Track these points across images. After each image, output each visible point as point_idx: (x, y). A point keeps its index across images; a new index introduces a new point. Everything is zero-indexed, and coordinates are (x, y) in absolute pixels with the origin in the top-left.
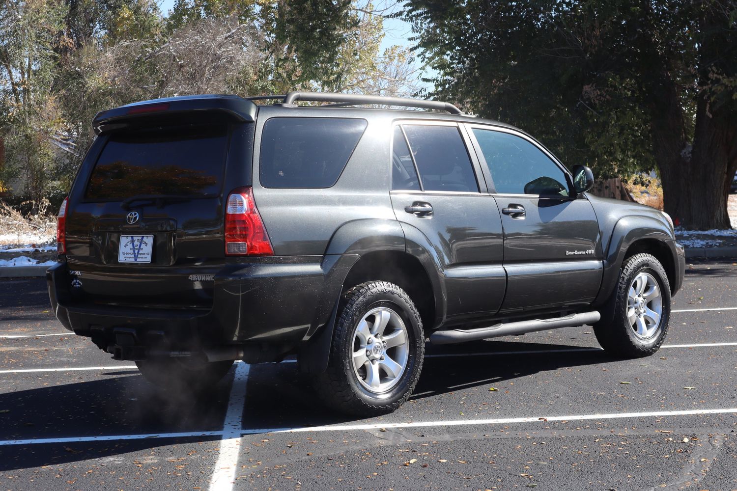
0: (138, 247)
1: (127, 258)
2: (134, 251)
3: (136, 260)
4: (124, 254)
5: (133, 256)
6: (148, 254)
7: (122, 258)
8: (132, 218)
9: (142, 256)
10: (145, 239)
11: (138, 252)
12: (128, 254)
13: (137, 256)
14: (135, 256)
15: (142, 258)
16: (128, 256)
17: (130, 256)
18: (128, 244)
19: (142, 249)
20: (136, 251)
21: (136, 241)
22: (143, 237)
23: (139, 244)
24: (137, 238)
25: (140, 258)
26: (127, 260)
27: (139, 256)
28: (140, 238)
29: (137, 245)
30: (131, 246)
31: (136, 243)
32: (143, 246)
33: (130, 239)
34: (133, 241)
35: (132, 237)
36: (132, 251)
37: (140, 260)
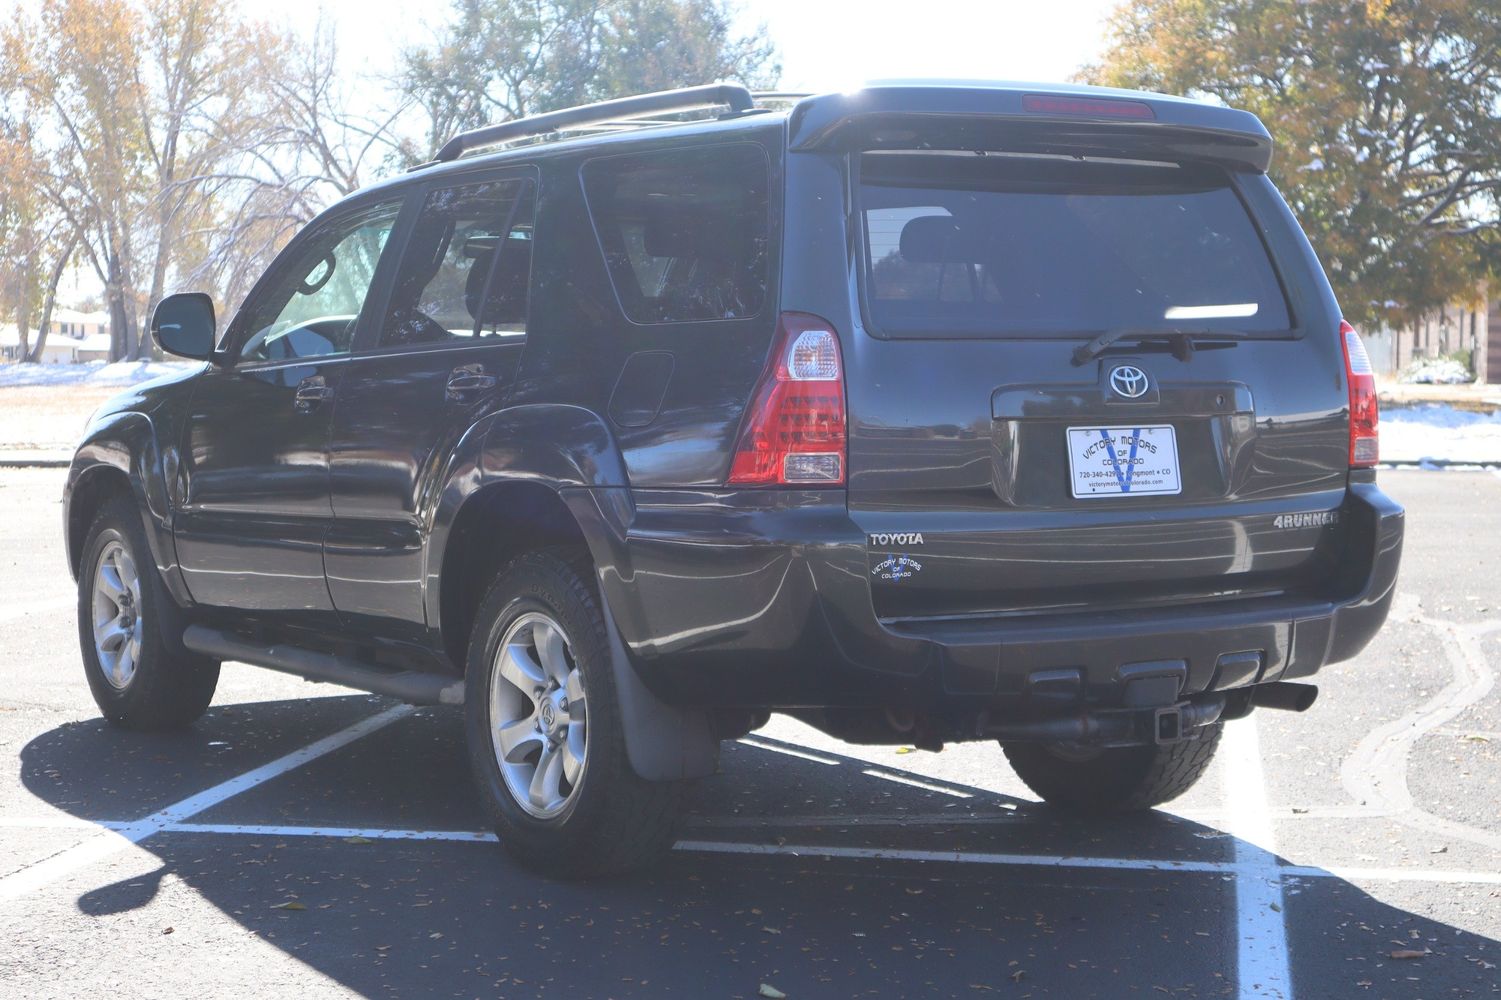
0: (1127, 457)
1: (1099, 485)
2: (1117, 468)
3: (1125, 489)
4: (1087, 475)
5: (1115, 479)
6: (1168, 471)
7: (1081, 488)
8: (1131, 383)
9: (1143, 478)
10: (1144, 435)
11: (1130, 468)
12: (1098, 474)
13: (1129, 478)
14: (1120, 479)
15: (1146, 482)
16: (1098, 480)
17: (1105, 479)
18: (1093, 449)
19: (1141, 461)
20: (1124, 468)
21: (1119, 440)
22: (1136, 432)
23: (1128, 448)
24: (1119, 434)
25: (1137, 483)
26: (1098, 489)
27: (1134, 478)
28: (1130, 433)
29: (1124, 452)
30: (1104, 454)
31: (1118, 447)
32: (1141, 453)
33: (1096, 436)
34: (1108, 443)
35: (1104, 433)
36: (1111, 468)
37: (1137, 489)
